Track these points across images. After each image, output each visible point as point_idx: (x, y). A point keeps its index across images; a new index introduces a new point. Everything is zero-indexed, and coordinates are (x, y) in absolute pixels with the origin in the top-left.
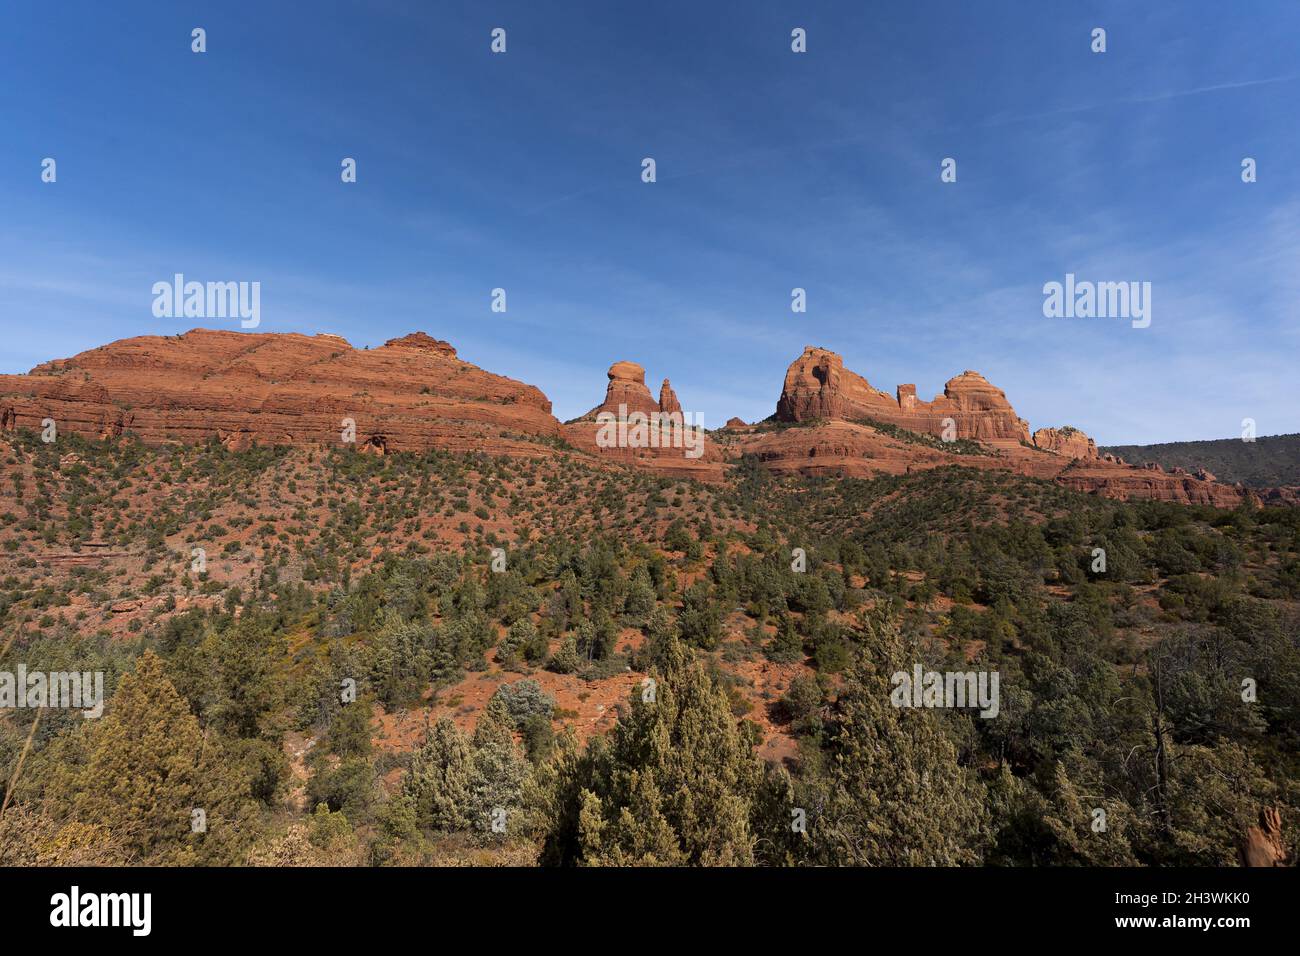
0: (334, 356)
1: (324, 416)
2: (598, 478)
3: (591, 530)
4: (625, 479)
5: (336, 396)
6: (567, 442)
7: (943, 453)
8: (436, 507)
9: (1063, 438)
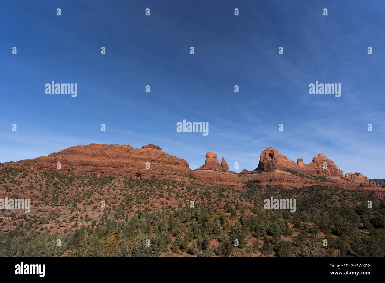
0: (128, 151)
1: (124, 168)
2: (203, 188)
3: (201, 204)
4: (211, 188)
5: (128, 162)
6: (194, 176)
7: (314, 181)
8: (154, 196)
9: (356, 176)
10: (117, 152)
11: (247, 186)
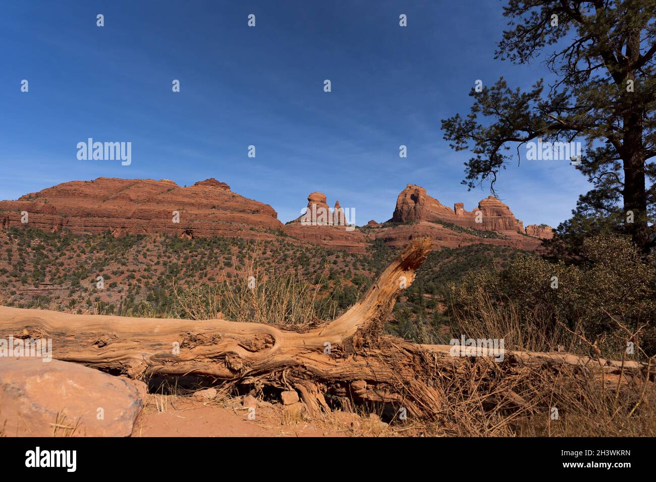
0: (169, 190)
1: (162, 220)
4: (311, 251)
5: (168, 210)
6: (285, 232)
7: (478, 237)
8: (216, 265)
9: (541, 230)
10: (149, 193)
11: (374, 246)
